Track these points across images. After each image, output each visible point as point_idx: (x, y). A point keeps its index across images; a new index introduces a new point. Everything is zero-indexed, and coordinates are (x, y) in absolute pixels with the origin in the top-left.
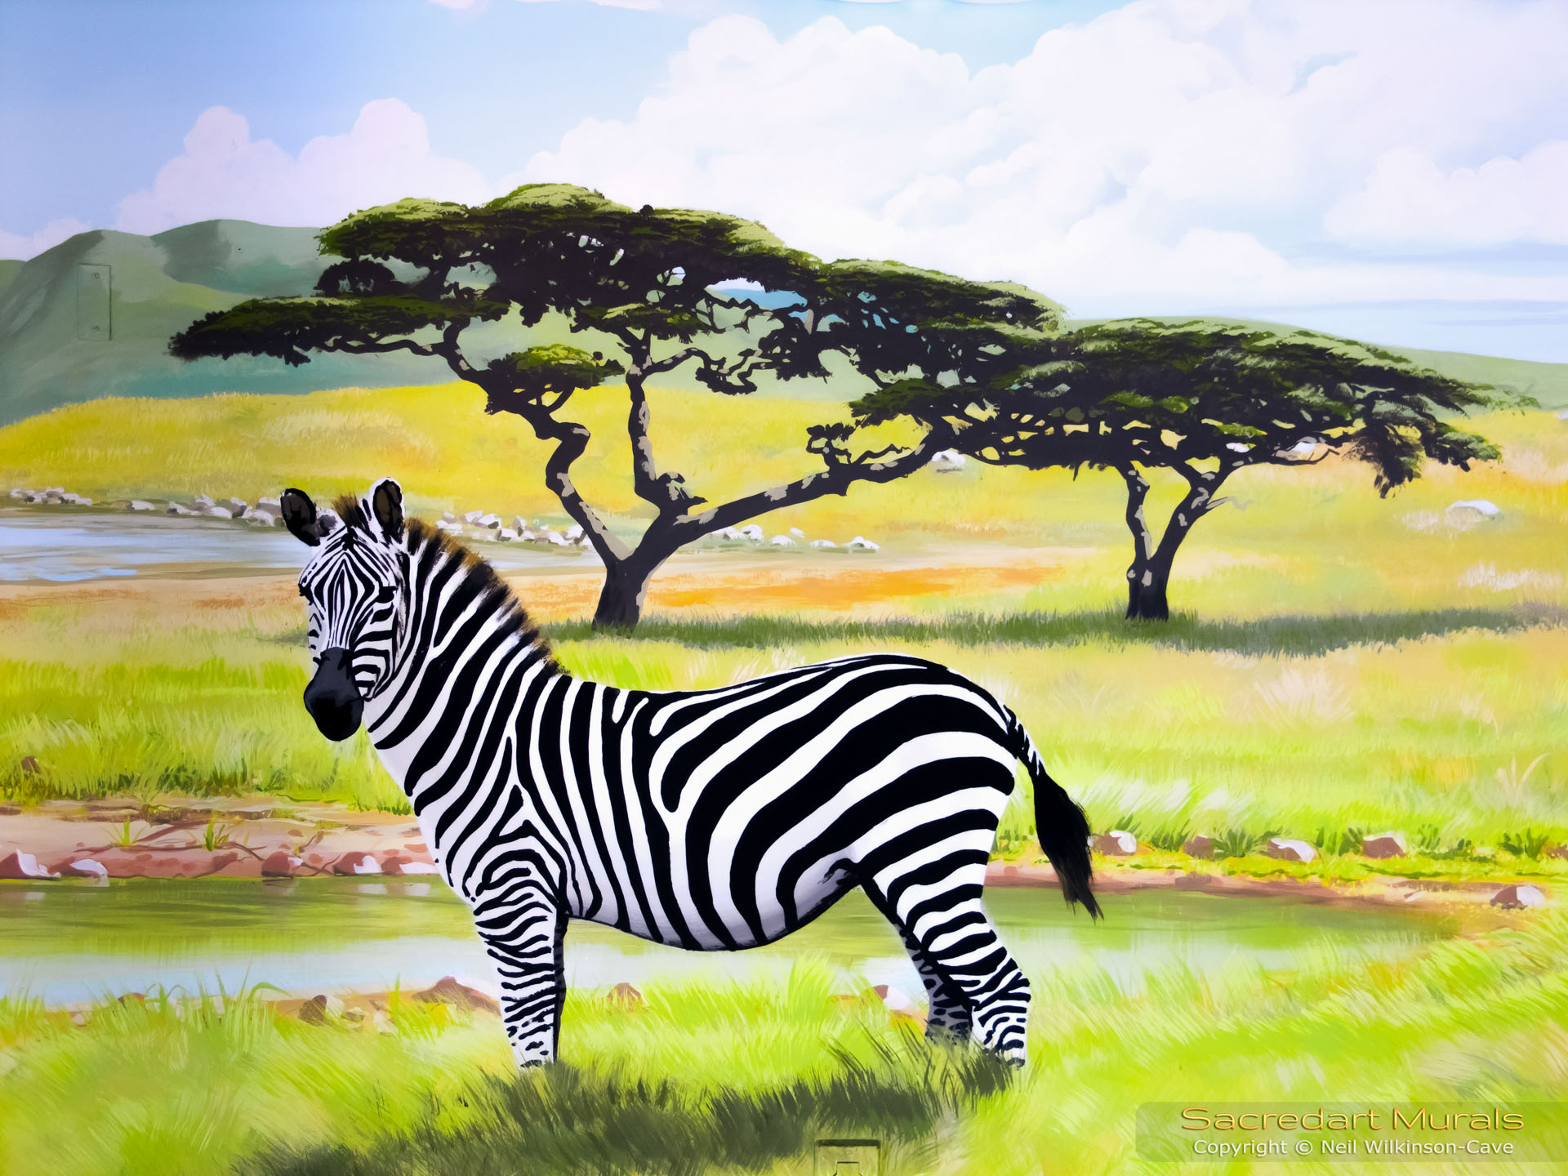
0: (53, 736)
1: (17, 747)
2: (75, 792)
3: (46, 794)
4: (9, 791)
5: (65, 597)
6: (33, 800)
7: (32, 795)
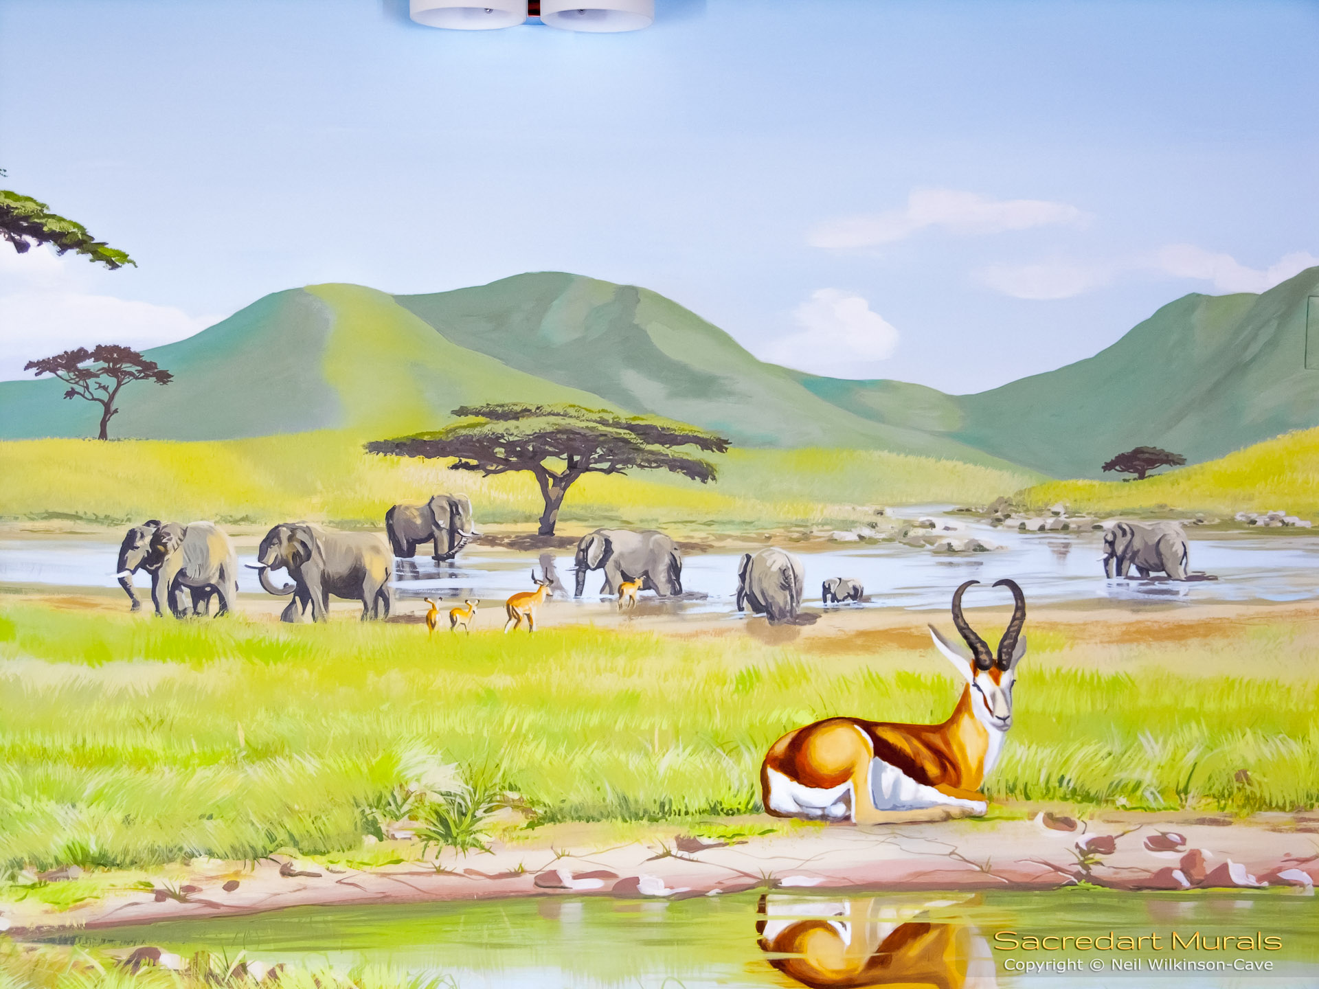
0: (1266, 750)
1: (1231, 760)
2: (1285, 803)
3: (1257, 806)
4: (1223, 802)
5: (1281, 617)
6: (1245, 811)
7: (1244, 806)
